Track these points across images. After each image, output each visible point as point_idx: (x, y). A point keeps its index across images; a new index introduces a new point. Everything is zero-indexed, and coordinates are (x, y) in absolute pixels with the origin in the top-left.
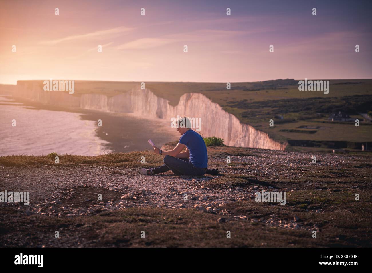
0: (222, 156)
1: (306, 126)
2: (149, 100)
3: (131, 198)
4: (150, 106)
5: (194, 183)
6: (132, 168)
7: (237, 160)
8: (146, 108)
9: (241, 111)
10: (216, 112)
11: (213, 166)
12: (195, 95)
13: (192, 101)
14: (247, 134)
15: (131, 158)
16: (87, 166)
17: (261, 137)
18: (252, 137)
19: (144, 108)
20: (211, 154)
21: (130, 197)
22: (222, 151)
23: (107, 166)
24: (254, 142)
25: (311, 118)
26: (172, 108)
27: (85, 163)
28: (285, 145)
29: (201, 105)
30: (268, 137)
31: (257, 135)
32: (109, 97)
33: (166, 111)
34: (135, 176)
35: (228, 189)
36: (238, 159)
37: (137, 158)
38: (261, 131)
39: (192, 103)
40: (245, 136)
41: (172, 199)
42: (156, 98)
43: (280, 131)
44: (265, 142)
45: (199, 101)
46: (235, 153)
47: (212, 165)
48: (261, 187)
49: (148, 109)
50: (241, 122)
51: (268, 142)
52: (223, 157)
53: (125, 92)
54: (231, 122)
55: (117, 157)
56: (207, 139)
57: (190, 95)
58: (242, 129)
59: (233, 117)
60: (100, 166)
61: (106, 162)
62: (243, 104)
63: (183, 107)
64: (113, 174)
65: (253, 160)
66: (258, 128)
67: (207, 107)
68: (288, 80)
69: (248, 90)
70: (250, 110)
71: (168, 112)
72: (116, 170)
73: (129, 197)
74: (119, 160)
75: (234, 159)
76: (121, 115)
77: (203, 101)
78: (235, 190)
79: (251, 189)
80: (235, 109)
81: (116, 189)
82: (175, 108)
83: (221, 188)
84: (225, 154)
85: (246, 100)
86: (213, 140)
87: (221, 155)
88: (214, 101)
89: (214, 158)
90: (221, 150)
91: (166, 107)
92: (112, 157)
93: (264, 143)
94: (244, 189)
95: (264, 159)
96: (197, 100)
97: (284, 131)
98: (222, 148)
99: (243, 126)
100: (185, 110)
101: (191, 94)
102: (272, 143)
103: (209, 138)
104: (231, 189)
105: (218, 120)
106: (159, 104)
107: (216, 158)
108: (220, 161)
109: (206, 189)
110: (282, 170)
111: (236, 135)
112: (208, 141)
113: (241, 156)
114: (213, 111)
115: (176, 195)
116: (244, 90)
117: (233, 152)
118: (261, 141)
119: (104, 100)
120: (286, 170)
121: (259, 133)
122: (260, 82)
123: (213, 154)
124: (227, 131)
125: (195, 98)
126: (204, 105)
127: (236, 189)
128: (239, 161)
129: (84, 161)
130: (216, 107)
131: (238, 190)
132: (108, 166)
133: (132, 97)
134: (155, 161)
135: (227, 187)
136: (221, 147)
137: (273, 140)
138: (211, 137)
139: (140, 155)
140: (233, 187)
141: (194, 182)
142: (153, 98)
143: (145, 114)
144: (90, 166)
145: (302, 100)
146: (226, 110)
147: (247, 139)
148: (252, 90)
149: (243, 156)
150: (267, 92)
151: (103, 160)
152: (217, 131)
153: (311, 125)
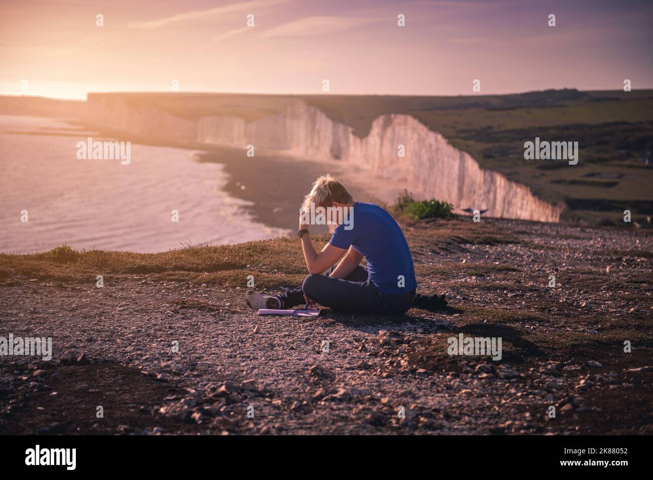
0: (453, 246)
1: (599, 174)
2: (317, 126)
3: (183, 417)
4: (319, 137)
5: (382, 346)
6: (238, 288)
7: (485, 255)
8: (312, 141)
9: (481, 146)
10: (437, 150)
11: (432, 276)
12: (399, 119)
13: (394, 129)
14: (493, 188)
15: (242, 257)
16: (133, 280)
17: (516, 193)
18: (502, 193)
19: (309, 141)
20: (428, 244)
21: (182, 414)
22: (452, 234)
23: (180, 281)
24: (504, 202)
25: (607, 160)
26: (358, 141)
27: (132, 271)
28: (560, 207)
29: (410, 135)
30: (529, 193)
31: (510, 190)
32: (248, 122)
33: (348, 146)
34: (236, 316)
35: (478, 373)
36: (487, 252)
37: (256, 258)
38: (518, 182)
39: (394, 133)
40: (489, 192)
41: (310, 420)
42: (330, 124)
43: (552, 182)
44: (525, 202)
45: (406, 129)
46: (478, 237)
47: (429, 275)
48: (568, 364)
49: (316, 143)
50: (482, 167)
51: (529, 203)
52: (454, 248)
53: (275, 112)
54: (464, 166)
55: (210, 257)
56: (421, 204)
57: (390, 118)
58: (482, 180)
59: (468, 157)
60: (163, 279)
61: (182, 268)
62: (483, 135)
63: (378, 140)
64: (180, 308)
65: (519, 255)
66: (511, 177)
67: (421, 140)
68: (565, 91)
69: (494, 109)
70: (497, 145)
71: (352, 149)
72: (197, 291)
73: (179, 415)
74: (214, 264)
75: (479, 254)
76: (269, 153)
77: (414, 129)
78: (497, 376)
79: (542, 373)
80: (471, 142)
81: (161, 370)
82: (364, 141)
83: (457, 371)
84: (458, 240)
85: (490, 127)
86: (432, 206)
87: (449, 243)
88: (433, 127)
89: (434, 252)
90: (449, 231)
91: (347, 139)
92: (198, 256)
93: (522, 205)
94: (523, 371)
95: (542, 251)
96: (403, 127)
97: (558, 182)
98: (450, 222)
99: (485, 174)
100: (382, 145)
101: (393, 116)
102: (537, 203)
103: (423, 202)
104: (485, 375)
105: (440, 163)
106: (335, 134)
107: (438, 254)
108: (448, 260)
109: (413, 371)
110: (598, 289)
111: (472, 189)
112: (421, 209)
113: (493, 245)
114: (431, 146)
115: (326, 401)
116: (488, 109)
117: (475, 235)
118: (518, 201)
119: (238, 126)
120: (607, 290)
121: (514, 186)
122: (516, 95)
123: (432, 243)
124: (456, 183)
125: (399, 124)
126: (416, 136)
127: (502, 374)
128: (489, 257)
129: (131, 266)
130: (436, 140)
131: (507, 378)
132: (183, 281)
133: (288, 121)
134: (296, 267)
135: (473, 367)
136: (448, 220)
137: (540, 199)
138: (428, 200)
139: (264, 250)
140: (492, 367)
141: (381, 341)
142: (325, 125)
143: (311, 152)
144: (139, 280)
145: (591, 127)
146: (454, 145)
147: (491, 196)
148: (503, 109)
149: (497, 244)
150: (528, 112)
151: (175, 264)
152: (438, 181)
153: (608, 172)
